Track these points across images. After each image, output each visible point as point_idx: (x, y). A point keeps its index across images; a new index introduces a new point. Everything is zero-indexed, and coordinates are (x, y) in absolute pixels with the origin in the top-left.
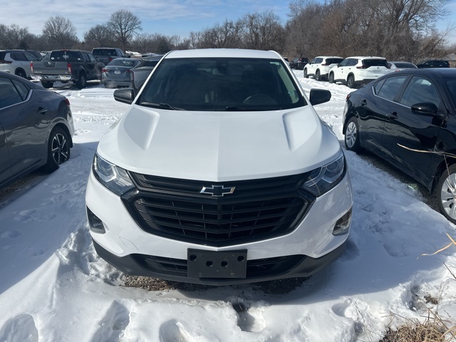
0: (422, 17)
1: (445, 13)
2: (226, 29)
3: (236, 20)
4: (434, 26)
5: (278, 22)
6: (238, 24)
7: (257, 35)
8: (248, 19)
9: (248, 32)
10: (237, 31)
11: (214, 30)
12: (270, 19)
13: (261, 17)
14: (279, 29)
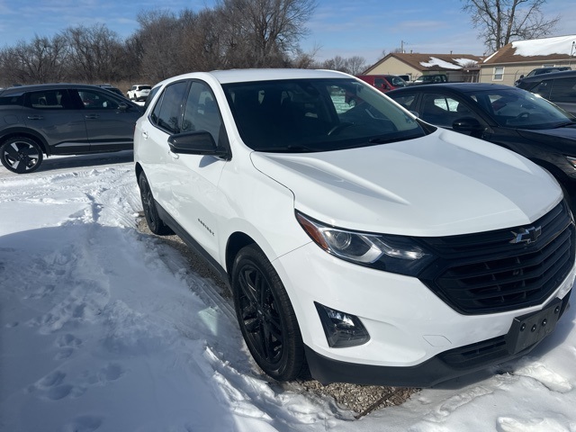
0: (286, 36)
1: (306, 32)
2: (38, 48)
3: (52, 37)
4: (298, 46)
5: (116, 39)
6: (56, 41)
7: (89, 57)
8: (71, 36)
9: (75, 53)
10: (56, 51)
11: (17, 50)
12: (104, 36)
13: (90, 32)
14: (120, 49)
